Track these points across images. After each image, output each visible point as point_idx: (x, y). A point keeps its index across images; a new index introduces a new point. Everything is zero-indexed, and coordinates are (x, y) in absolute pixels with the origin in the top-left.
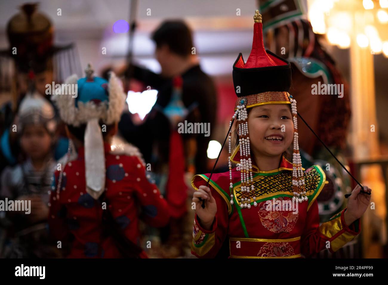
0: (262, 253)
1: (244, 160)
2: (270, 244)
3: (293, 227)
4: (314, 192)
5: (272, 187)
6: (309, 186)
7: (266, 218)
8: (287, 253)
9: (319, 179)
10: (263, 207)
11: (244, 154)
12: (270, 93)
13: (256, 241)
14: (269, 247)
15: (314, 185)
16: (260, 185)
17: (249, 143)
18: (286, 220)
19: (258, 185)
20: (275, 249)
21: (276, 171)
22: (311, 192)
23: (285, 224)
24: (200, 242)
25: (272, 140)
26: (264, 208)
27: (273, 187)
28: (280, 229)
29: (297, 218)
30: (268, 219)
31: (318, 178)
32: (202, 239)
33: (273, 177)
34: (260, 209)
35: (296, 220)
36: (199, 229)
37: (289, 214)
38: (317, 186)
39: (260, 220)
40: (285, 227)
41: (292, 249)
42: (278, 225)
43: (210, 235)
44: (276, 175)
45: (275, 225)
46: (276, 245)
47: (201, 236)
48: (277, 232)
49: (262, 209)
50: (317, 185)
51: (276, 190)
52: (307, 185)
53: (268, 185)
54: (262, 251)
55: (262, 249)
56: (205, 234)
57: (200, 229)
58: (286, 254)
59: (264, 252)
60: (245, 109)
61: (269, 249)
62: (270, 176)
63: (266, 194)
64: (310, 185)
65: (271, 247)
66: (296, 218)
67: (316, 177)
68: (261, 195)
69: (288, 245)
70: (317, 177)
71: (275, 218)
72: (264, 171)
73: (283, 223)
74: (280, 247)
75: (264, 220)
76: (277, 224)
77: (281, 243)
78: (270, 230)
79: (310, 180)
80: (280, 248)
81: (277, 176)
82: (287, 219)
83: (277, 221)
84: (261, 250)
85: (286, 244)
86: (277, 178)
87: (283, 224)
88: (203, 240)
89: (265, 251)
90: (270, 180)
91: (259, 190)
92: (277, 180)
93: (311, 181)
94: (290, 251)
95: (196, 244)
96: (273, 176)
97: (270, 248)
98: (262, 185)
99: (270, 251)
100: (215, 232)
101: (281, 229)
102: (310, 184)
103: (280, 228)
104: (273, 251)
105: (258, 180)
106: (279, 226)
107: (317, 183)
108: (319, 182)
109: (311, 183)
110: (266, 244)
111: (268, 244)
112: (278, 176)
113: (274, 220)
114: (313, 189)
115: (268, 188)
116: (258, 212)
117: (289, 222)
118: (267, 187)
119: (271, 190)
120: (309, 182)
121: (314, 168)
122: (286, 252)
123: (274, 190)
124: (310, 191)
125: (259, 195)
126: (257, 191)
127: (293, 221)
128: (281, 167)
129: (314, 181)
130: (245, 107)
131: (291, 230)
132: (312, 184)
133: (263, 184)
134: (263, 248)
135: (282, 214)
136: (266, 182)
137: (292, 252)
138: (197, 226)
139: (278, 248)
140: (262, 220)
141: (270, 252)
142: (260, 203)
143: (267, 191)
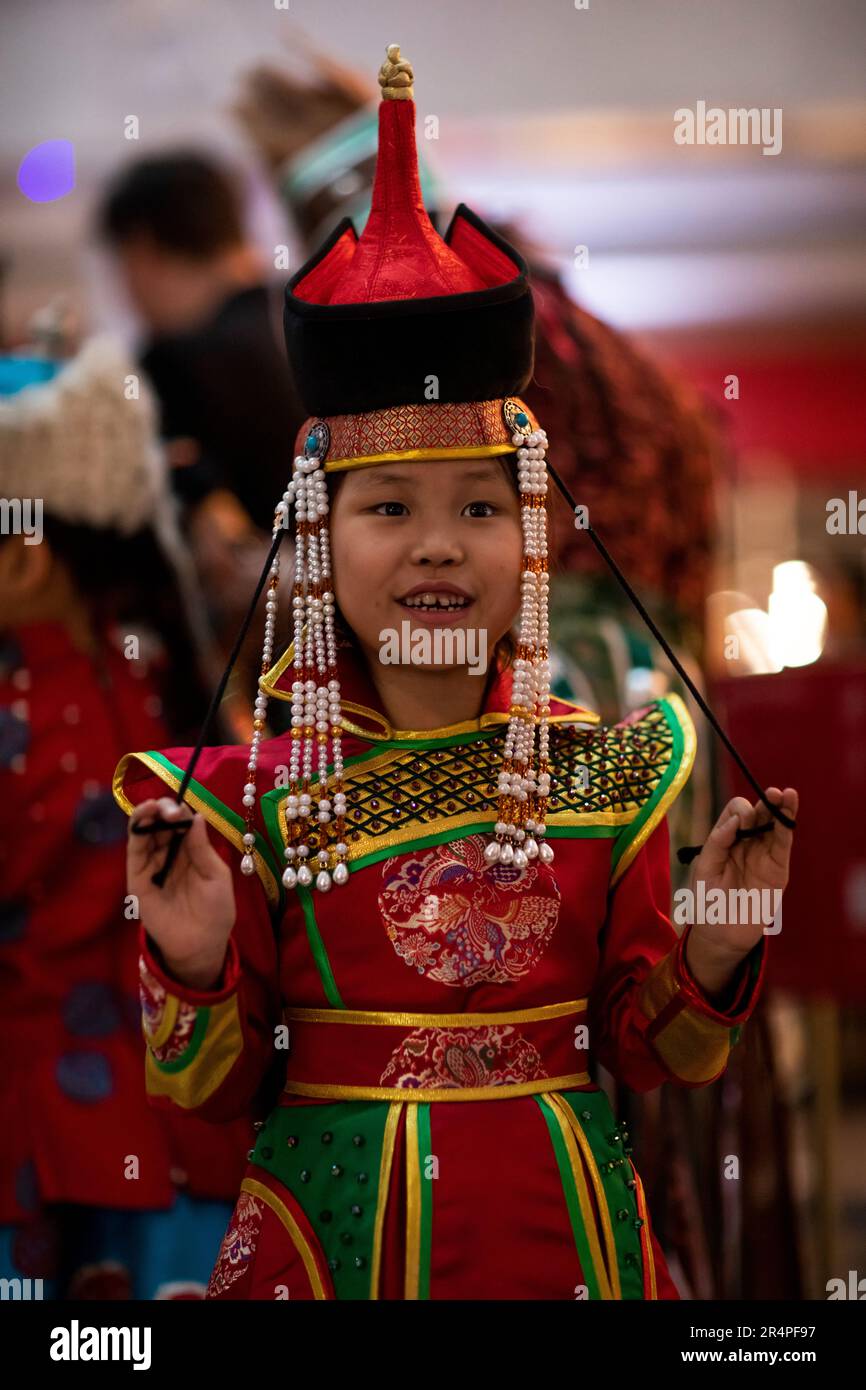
0: (400, 1072)
1: (310, 684)
2: (430, 1036)
3: (532, 959)
4: (638, 810)
5: (442, 795)
6: (616, 787)
7: (413, 923)
8: (511, 1073)
9: (668, 755)
10: (401, 878)
11: (310, 663)
12: (415, 412)
13: (374, 1023)
14: (426, 1047)
15: (644, 781)
16: (392, 788)
17: (328, 619)
18: (499, 930)
19: (384, 787)
20: (453, 1056)
21: (468, 727)
22: (624, 809)
23: (493, 946)
24: (176, 1046)
25: (424, 608)
26: (404, 882)
27: (449, 795)
28: (470, 970)
29: (551, 920)
30: (421, 929)
31: (663, 751)
32: (184, 1031)
33: (451, 753)
34: (388, 888)
35: (547, 930)
36: (166, 993)
37: (513, 904)
38: (654, 788)
39: (386, 932)
40: (492, 962)
41: (531, 1055)
42: (462, 955)
43: (215, 1008)
44: (465, 746)
45: (450, 954)
46: (458, 1039)
47: (177, 1019)
48: (460, 980)
49: (393, 886)
50: (656, 782)
51: (460, 806)
52: (604, 783)
53: (425, 787)
54: (398, 1065)
55: (398, 1055)
56: (194, 1010)
57: (168, 990)
58: (504, 1078)
59: (407, 1070)
60: (318, 474)
61: (426, 1057)
62: (436, 749)
63: (414, 823)
64: (621, 782)
65: (436, 1049)
66: (546, 922)
67: (653, 748)
68: (395, 826)
69: (514, 1036)
70: (660, 747)
71: (452, 926)
72: (414, 730)
73: (487, 946)
74: (477, 1048)
75: (402, 934)
76: (460, 948)
77: (482, 1031)
78: (429, 975)
79: (621, 761)
80: (474, 1053)
81: (470, 749)
82: (504, 927)
83: (460, 935)
84: (393, 1059)
85: (500, 1032)
86: (471, 759)
87: (483, 949)
88: (188, 1037)
89: (413, 1066)
90: (438, 767)
91: (385, 806)
92: (469, 763)
93: (626, 764)
94: (525, 1061)
95: (163, 1060)
96: (454, 749)
97: (430, 1052)
98: (402, 788)
99: (431, 1064)
100: (235, 996)
101: (476, 970)
102: (618, 778)
103: (472, 965)
104: (445, 1064)
105: (384, 768)
106: (469, 955)
107: (652, 774)
108: (662, 770)
109: (628, 772)
110: (415, 1037)
111: (422, 1037)
112: (474, 749)
113: (445, 931)
114: (636, 799)
115: (427, 799)
116: (380, 901)
117: (512, 941)
118: (423, 794)
119: (439, 807)
120: (617, 769)
121: (656, 710)
122: (504, 1067)
123: (451, 807)
124: (618, 805)
125: (384, 826)
126: (376, 812)
127: (533, 936)
128: (486, 713)
129: (642, 764)
130: (322, 467)
131: (525, 973)
132: (632, 776)
133: (405, 783)
134: (402, 1051)
135: (483, 907)
136: (421, 776)
137: (531, 1065)
138: (154, 980)
139: (464, 1051)
140: (393, 934)
141: (433, 1070)
142: (386, 860)
143: (422, 811)
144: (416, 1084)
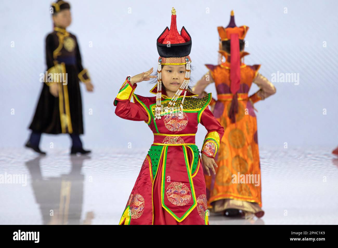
144: (167, 143)
